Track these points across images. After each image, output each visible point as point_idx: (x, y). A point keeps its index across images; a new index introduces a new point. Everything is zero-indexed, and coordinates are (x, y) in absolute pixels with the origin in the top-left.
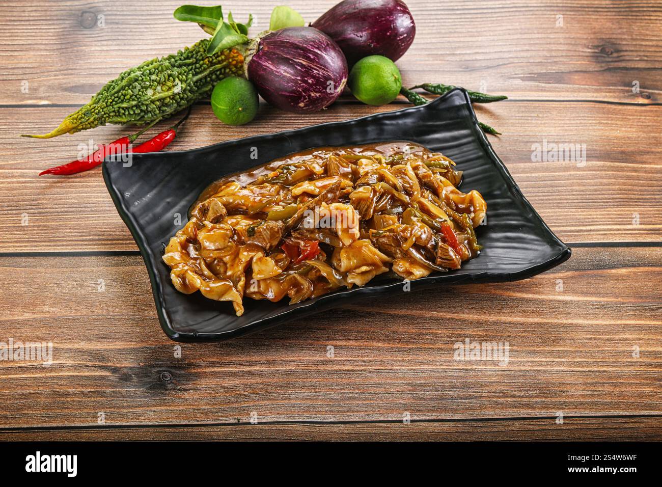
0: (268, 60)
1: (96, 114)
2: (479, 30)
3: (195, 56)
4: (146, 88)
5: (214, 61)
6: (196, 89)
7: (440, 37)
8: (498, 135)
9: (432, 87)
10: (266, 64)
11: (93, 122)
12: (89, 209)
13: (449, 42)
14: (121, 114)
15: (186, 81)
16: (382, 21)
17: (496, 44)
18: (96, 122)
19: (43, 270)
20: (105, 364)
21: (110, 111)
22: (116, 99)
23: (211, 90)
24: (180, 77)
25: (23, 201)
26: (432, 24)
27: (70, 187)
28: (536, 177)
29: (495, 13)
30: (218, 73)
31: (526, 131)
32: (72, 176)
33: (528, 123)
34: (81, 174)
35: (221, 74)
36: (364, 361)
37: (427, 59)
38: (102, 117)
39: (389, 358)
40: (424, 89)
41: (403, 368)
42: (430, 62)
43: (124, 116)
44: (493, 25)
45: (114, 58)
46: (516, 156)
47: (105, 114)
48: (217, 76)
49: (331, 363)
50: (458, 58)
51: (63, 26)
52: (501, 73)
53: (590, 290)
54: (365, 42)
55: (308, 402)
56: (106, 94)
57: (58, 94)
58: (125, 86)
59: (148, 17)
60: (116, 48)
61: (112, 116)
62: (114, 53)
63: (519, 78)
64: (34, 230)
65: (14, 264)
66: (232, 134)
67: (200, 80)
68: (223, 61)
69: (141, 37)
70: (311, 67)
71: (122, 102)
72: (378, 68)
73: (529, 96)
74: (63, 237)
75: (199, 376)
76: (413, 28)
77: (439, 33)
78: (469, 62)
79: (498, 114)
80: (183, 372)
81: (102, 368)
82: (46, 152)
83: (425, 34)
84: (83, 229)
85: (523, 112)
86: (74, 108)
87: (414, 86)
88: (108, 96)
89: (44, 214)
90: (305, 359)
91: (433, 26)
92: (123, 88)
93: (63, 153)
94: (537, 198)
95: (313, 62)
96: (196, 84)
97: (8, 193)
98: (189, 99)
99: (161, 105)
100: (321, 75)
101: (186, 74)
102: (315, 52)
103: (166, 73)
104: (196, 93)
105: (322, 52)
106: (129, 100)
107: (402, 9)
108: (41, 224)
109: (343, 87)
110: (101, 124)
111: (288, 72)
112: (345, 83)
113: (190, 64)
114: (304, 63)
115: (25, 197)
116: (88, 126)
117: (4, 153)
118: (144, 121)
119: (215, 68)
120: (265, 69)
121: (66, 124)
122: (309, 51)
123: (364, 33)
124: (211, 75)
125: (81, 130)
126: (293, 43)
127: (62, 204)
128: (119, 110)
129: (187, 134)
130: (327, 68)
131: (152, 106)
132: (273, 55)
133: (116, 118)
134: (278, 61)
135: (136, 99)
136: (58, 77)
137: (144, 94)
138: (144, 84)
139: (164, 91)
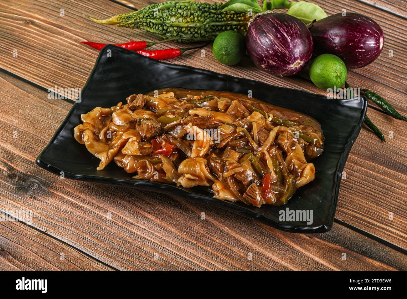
0: (255, 28)
4: (172, 16)
5: (235, 18)
6: (210, 30)
8: (384, 142)
10: (253, 30)
14: (151, 27)
15: (203, 22)
18: (133, 25)
19: (31, 96)
20: (9, 164)
21: (144, 21)
22: (151, 16)
24: (199, 18)
25: (62, 54)
30: (234, 27)
35: (236, 28)
36: (153, 234)
38: (138, 23)
39: (170, 240)
41: (172, 250)
42: (389, 79)
43: (153, 29)
46: (383, 160)
49: (133, 226)
53: (342, 264)
55: (96, 241)
57: (144, 4)
58: (161, 9)
61: (145, 26)
64: (51, 73)
65: (20, 86)
66: (218, 68)
67: (217, 26)
68: (241, 20)
70: (275, 42)
71: (154, 18)
74: (62, 83)
75: (52, 195)
80: (46, 189)
81: (5, 164)
82: (103, 33)
84: (77, 84)
89: (66, 67)
90: (121, 216)
93: (111, 38)
94: (369, 192)
96: (212, 27)
97: (58, 46)
98: (202, 35)
99: (180, 31)
100: (280, 51)
101: (206, 18)
102: (283, 34)
103: (190, 11)
104: (209, 33)
105: (288, 36)
106: (159, 19)
107: (371, 32)
108: (58, 71)
109: (298, 66)
110: (137, 27)
111: (260, 41)
112: (301, 64)
113: (214, 14)
114: (272, 38)
115: (65, 53)
116: (127, 26)
117: (79, 24)
118: (166, 37)
119: (232, 23)
120: (251, 34)
121: (113, 19)
122: (279, 32)
123: (335, 37)
124: (227, 26)
125: (123, 26)
126: (273, 23)
127: (81, 65)
128: (150, 23)
129: (191, 57)
130: (286, 48)
131: (171, 29)
132: (259, 26)
133: (147, 28)
134: (258, 31)
135: (162, 20)
137: (168, 19)
138: (171, 13)
139: (183, 22)
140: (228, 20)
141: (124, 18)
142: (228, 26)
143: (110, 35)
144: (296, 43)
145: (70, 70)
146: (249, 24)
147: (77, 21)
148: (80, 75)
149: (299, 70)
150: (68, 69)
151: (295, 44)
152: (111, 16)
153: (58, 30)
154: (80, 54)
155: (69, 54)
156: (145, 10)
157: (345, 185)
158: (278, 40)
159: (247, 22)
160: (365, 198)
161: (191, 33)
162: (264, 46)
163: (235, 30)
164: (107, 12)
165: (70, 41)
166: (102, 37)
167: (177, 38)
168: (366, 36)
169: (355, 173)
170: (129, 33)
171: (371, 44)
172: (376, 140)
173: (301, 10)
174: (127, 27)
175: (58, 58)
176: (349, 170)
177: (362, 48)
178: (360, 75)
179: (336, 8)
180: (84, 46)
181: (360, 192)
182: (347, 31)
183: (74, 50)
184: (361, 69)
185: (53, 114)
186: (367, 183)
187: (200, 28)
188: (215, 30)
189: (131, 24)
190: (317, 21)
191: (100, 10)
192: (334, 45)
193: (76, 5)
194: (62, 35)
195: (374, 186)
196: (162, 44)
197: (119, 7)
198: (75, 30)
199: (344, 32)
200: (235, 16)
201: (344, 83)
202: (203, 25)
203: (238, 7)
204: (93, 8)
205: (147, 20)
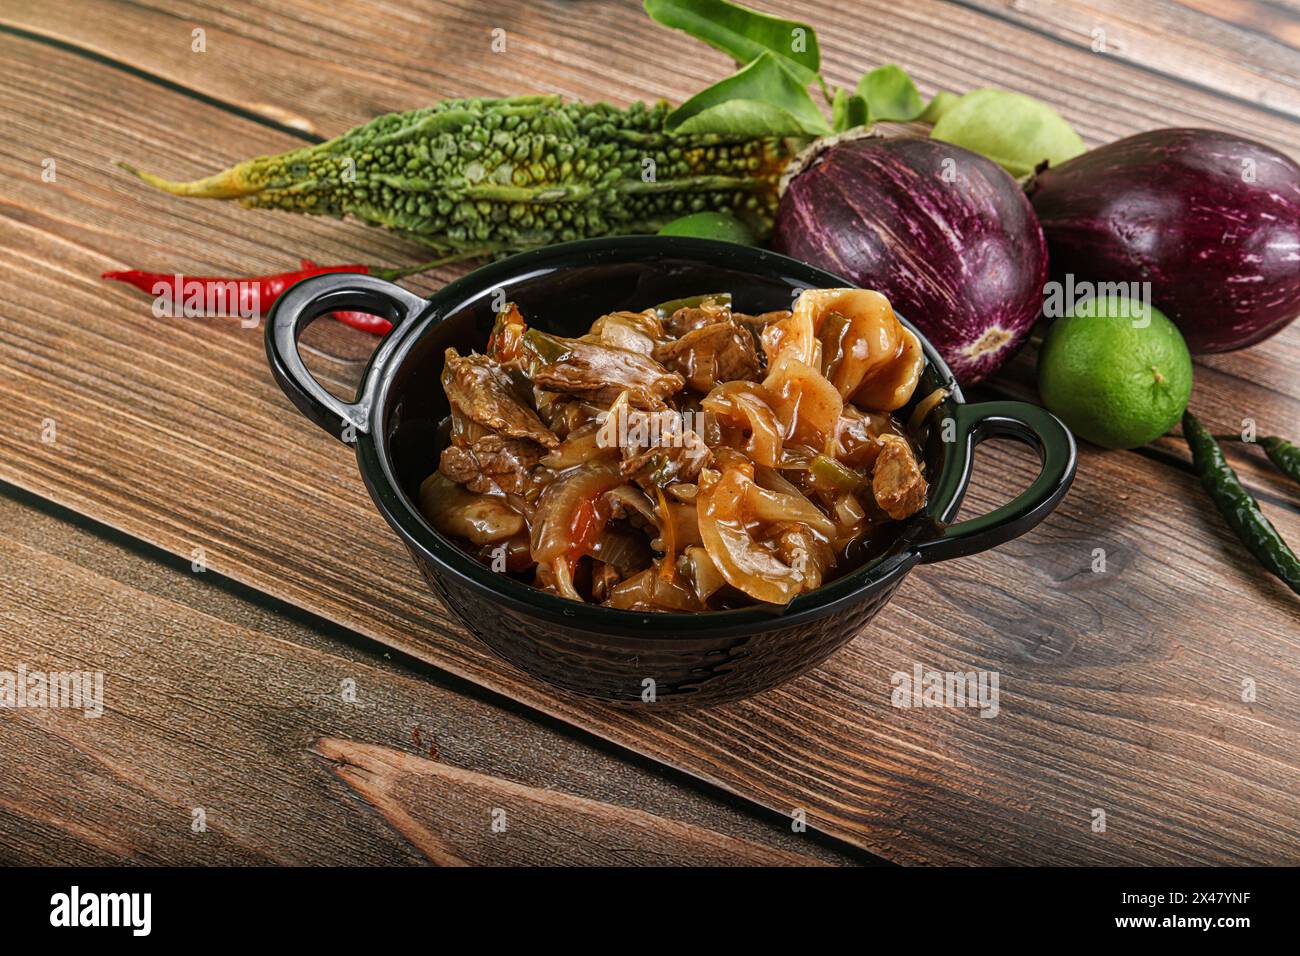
0: (812, 199)
1: (320, 178)
4: (469, 158)
5: (721, 163)
6: (625, 214)
9: (1288, 452)
10: (803, 208)
12: (152, 403)
14: (386, 204)
15: (594, 182)
18: (311, 200)
22: (383, 159)
24: (582, 164)
25: (29, 323)
27: (159, 336)
30: (718, 198)
35: (726, 202)
38: (333, 189)
43: (392, 212)
47: (341, 186)
56: (370, 137)
57: (349, 115)
58: (423, 134)
61: (362, 201)
68: (746, 170)
71: (398, 171)
82: (189, 235)
84: (94, 443)
88: (369, 143)
89: (44, 374)
92: (414, 138)
96: (632, 202)
97: (14, 292)
98: (593, 233)
99: (503, 218)
100: (919, 289)
101: (606, 164)
102: (930, 219)
103: (542, 138)
104: (621, 226)
105: (951, 226)
106: (417, 173)
107: (1284, 202)
108: (14, 393)
109: (993, 351)
110: (330, 210)
111: (836, 249)
112: (1005, 343)
113: (640, 146)
114: (885, 239)
115: (41, 316)
116: (289, 202)
117: (96, 200)
118: (444, 244)
119: (710, 182)
120: (794, 222)
121: (231, 176)
122: (913, 212)
123: (1139, 229)
124: (691, 197)
125: (271, 205)
126: (886, 176)
127: (106, 366)
128: (380, 189)
130: (944, 277)
131: (467, 211)
132: (828, 191)
133: (370, 208)
134: (827, 210)
135: (431, 175)
136: (385, 80)
137: (455, 171)
138: (466, 145)
139: (515, 184)
140: (693, 171)
141: (276, 173)
142: (696, 196)
143: (218, 244)
144: (986, 254)
145: (62, 387)
146: (785, 182)
147: (87, 187)
148: (102, 406)
149: (996, 364)
150: (54, 383)
151: (979, 261)
152: (220, 166)
153: (11, 227)
154: (102, 320)
155: (58, 322)
156: (360, 139)
157: (1230, 842)
158: (912, 245)
159: (772, 179)
161: (549, 226)
162: (854, 269)
163: (724, 210)
164: (205, 153)
165: (58, 268)
166: (189, 250)
167: (493, 248)
168: (1267, 220)
169: (1264, 788)
170: (293, 232)
171: (1286, 253)
173: (985, 124)
174: (287, 210)
175: (12, 338)
176: (1236, 778)
177: (1250, 269)
178: (1235, 377)
179: (1109, 116)
180: (115, 287)
182: (1189, 201)
183: (77, 303)
184: (1237, 357)
187: (582, 206)
188: (644, 214)
189: (304, 197)
190: (1052, 164)
191: (177, 142)
192: (1135, 261)
193: (80, 127)
194: (30, 245)
196: (431, 273)
197: (252, 130)
198: (78, 223)
199: (1174, 204)
200: (724, 154)
201: (1180, 412)
202: (595, 193)
203: (738, 115)
204: (150, 135)
205: (367, 177)
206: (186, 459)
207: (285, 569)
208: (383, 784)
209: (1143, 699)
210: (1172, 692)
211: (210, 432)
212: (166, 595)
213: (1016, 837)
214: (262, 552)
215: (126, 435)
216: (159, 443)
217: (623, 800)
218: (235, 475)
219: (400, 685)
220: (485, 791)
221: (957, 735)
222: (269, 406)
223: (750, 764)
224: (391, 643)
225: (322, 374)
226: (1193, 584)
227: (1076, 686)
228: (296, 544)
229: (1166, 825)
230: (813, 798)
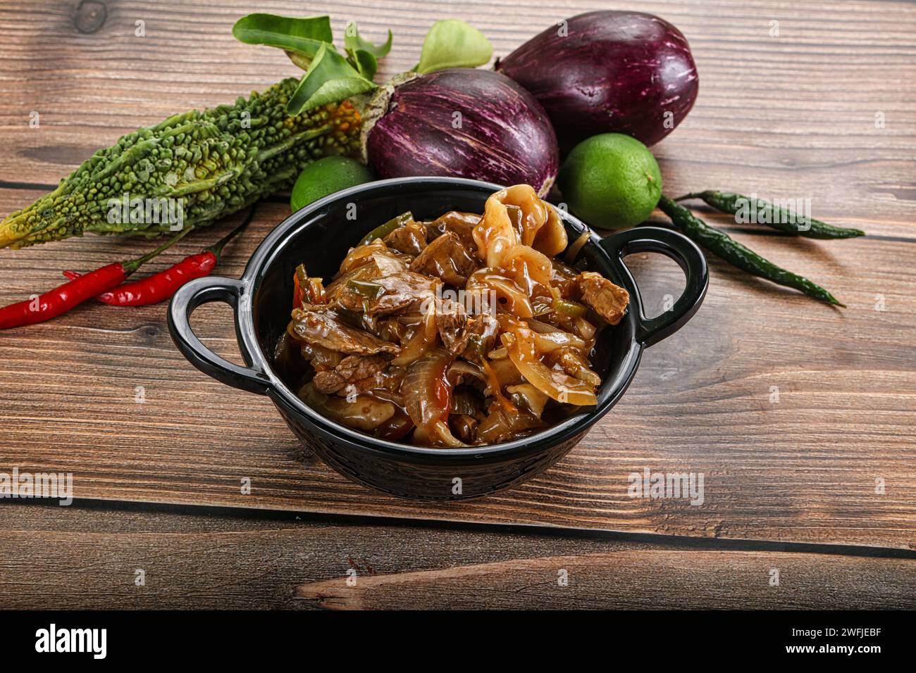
0: (405, 132)
1: (65, 215)
2: (824, 87)
3: (268, 111)
4: (165, 171)
5: (306, 122)
6: (265, 175)
7: (747, 98)
8: (839, 308)
9: (721, 198)
10: (400, 139)
11: (57, 230)
12: (29, 404)
13: (763, 108)
15: (244, 161)
16: (634, 68)
17: (854, 118)
18: (63, 231)
21: (93, 210)
22: (104, 189)
23: (295, 178)
24: (234, 152)
26: (735, 70)
28: (907, 402)
29: (858, 55)
30: (312, 145)
31: (894, 303)
32: (8, 331)
33: (901, 287)
34: (26, 329)
35: (316, 146)
37: (717, 139)
38: (76, 221)
40: (705, 200)
42: (725, 147)
44: (851, 80)
45: (126, 96)
46: (870, 353)
47: (81, 215)
48: (309, 152)
50: (775, 142)
51: (41, 26)
52: (858, 179)
54: (599, 104)
56: (87, 177)
58: (125, 164)
59: (202, 19)
60: (133, 76)
61: (96, 220)
62: (127, 87)
63: (891, 191)
67: (275, 157)
68: (322, 122)
69: (182, 58)
70: (484, 153)
71: (116, 194)
72: (617, 161)
73: (907, 231)
76: (695, 84)
77: (745, 89)
78: (798, 151)
79: (843, 263)
83: (720, 89)
84: (12, 445)
85: (892, 262)
86: (35, 191)
87: (687, 193)
88: (90, 182)
91: (737, 74)
92: (120, 168)
94: (904, 447)
95: (490, 144)
96: (265, 165)
98: (249, 193)
99: (194, 203)
100: (504, 170)
101: (245, 146)
102: (495, 123)
103: (205, 142)
104: (263, 183)
105: (509, 124)
106: (131, 192)
110: (74, 233)
111: (440, 160)
112: (551, 185)
113: (259, 127)
114: (472, 144)
116: (46, 237)
118: (158, 231)
119: (305, 135)
120: (396, 150)
122: (483, 122)
123: (597, 88)
124: (296, 149)
125: (34, 243)
128: (107, 210)
129: (239, 260)
132: (415, 123)
133: (103, 224)
134: (421, 136)
135: (143, 189)
136: (14, 127)
137: (159, 182)
138: (160, 163)
139: (199, 178)
140: (293, 134)
141: (35, 221)
142: (299, 149)
146: (369, 124)
156: (79, 179)
157: (843, 451)
160: (910, 467)
161: (223, 199)
162: (458, 169)
168: (669, 60)
169: (838, 411)
172: (818, 310)
174: (45, 241)
176: (820, 411)
177: (671, 94)
181: (888, 456)
182: (623, 62)
185: (11, 554)
186: (882, 426)
187: (241, 177)
188: (274, 170)
192: (600, 109)
195: (905, 428)
202: (246, 168)
203: (333, 90)
205: (98, 205)
206: (79, 433)
207: (194, 485)
208: (355, 602)
209: (741, 381)
210: (753, 371)
211: (80, 410)
212: (133, 530)
213: (731, 494)
214: (171, 479)
215: (28, 432)
216: (53, 429)
217: (500, 557)
218: (117, 433)
219: (318, 534)
220: (418, 583)
221: (656, 442)
222: (106, 379)
223: (556, 505)
224: (294, 509)
225: (122, 344)
226: (719, 299)
227: (700, 387)
228: (189, 466)
229: (804, 454)
230: (605, 513)
